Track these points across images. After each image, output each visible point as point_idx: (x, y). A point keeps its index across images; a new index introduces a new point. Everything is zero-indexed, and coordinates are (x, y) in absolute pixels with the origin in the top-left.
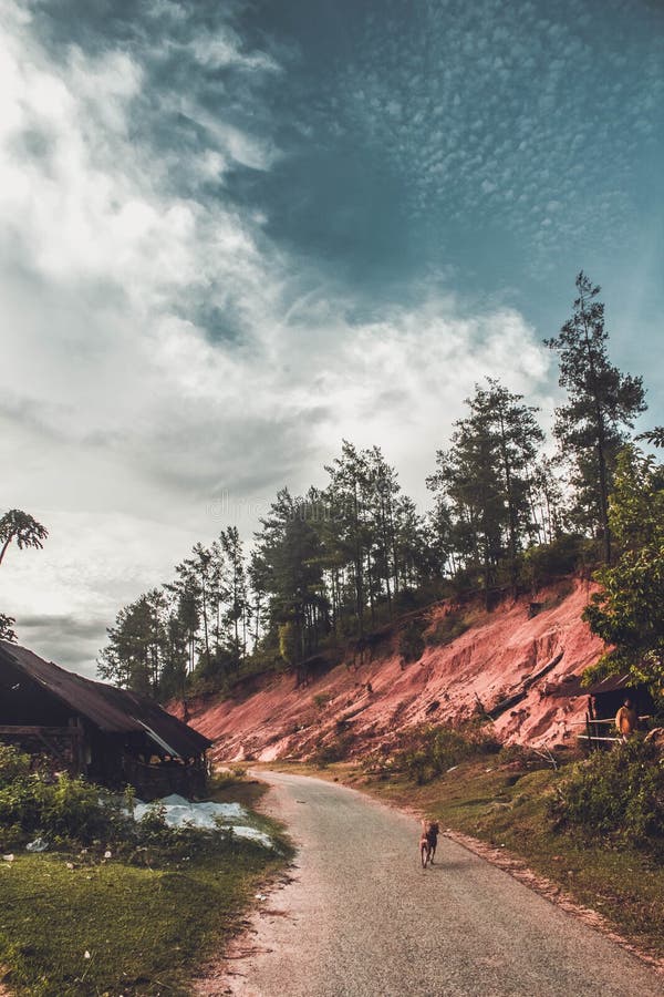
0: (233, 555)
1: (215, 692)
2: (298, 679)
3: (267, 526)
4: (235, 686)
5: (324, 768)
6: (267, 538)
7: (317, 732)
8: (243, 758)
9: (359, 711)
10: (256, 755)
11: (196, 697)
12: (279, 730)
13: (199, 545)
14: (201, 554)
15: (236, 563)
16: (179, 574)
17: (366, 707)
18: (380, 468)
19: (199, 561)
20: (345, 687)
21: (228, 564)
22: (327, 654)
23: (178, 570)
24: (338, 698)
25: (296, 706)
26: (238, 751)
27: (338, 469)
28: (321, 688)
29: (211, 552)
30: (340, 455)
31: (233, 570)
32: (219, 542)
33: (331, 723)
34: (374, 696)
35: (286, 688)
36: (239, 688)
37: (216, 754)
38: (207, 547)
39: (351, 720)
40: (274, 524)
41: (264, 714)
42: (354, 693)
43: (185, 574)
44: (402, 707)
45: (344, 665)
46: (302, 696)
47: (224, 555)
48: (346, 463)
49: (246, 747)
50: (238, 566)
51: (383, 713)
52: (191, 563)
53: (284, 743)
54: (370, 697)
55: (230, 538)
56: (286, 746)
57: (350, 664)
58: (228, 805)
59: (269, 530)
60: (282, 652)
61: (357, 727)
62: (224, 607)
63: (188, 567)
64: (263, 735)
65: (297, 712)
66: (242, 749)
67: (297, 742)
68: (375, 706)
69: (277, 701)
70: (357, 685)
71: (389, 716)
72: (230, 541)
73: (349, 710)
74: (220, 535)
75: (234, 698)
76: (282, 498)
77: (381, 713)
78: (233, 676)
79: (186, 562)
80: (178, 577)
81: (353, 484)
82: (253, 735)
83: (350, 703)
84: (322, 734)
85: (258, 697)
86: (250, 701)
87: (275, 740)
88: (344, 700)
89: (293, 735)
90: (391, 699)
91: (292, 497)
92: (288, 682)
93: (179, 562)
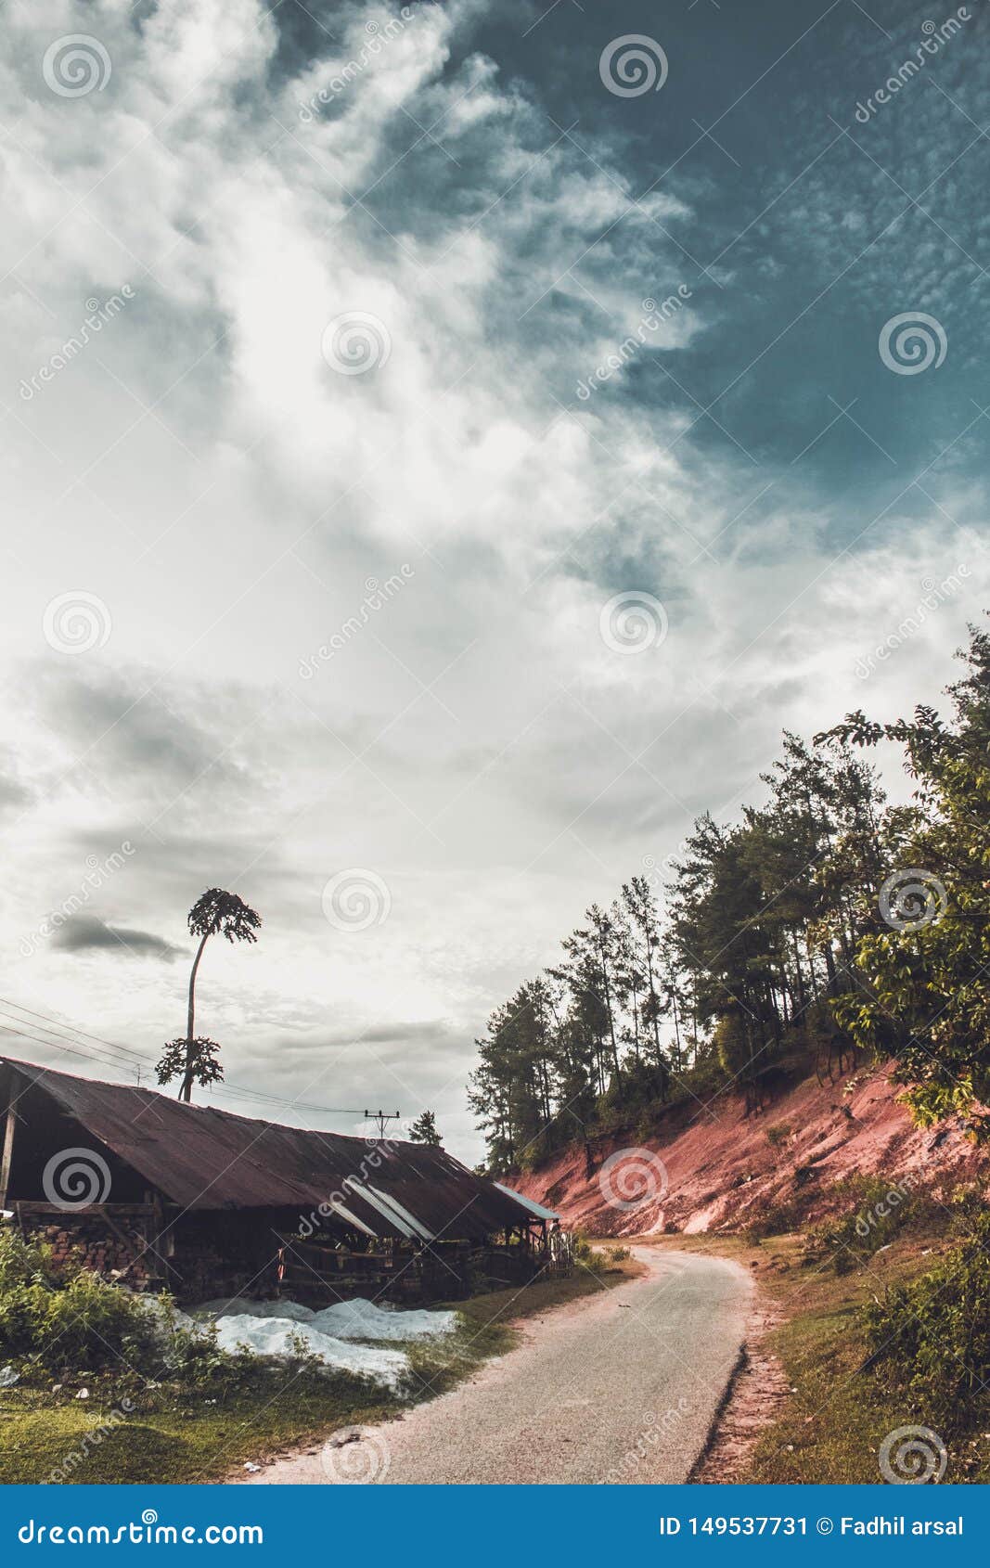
0: (643, 919)
1: (632, 1127)
2: (748, 1104)
3: (684, 871)
4: (660, 1117)
5: (758, 1244)
6: (684, 890)
7: (768, 1186)
8: (663, 1229)
9: (834, 1148)
10: (681, 1224)
11: (602, 1138)
12: (718, 1182)
13: (595, 908)
14: (597, 921)
15: (648, 931)
16: (568, 952)
17: (842, 1144)
18: (850, 768)
19: (596, 932)
20: (817, 1112)
21: (638, 933)
22: (789, 1062)
23: (566, 946)
24: (806, 1131)
25: (745, 1144)
26: (656, 1218)
27: (781, 777)
28: (782, 1114)
29: (611, 916)
30: (783, 755)
31: (644, 942)
32: (622, 902)
33: (788, 1171)
34: (855, 1126)
35: (734, 1116)
36: (665, 1121)
37: (626, 1224)
38: (606, 909)
39: (817, 1165)
40: (694, 869)
41: (699, 1159)
42: (829, 1123)
43: (575, 953)
44: (896, 1141)
45: (814, 1078)
46: (753, 1130)
47: (631, 920)
48: (792, 766)
49: (667, 1212)
50: (652, 935)
51: (866, 1152)
52: (584, 935)
53: (719, 1206)
54: (849, 1127)
55: (637, 892)
56: (722, 1209)
57: (825, 1075)
58: (428, 1314)
59: (687, 877)
60: (722, 1062)
61: (827, 1175)
62: (637, 999)
63: (580, 940)
64: (693, 1192)
65: (746, 1153)
66: (662, 1215)
67: (739, 1202)
68: (859, 1141)
69: (719, 1138)
70: (834, 1107)
71: (877, 1157)
72: (637, 899)
73: (818, 1148)
74: (622, 891)
75: (659, 1136)
76: (702, 827)
77: (864, 1153)
78: (657, 1102)
79: (577, 933)
80: (564, 957)
81: (806, 796)
82: (678, 1193)
83: (823, 1137)
84: (775, 1189)
85: (693, 1133)
86: (680, 1140)
87: (710, 1198)
88: (814, 1132)
89: (734, 1192)
90: (880, 1129)
91: (718, 826)
92: (736, 1107)
93: (567, 935)
